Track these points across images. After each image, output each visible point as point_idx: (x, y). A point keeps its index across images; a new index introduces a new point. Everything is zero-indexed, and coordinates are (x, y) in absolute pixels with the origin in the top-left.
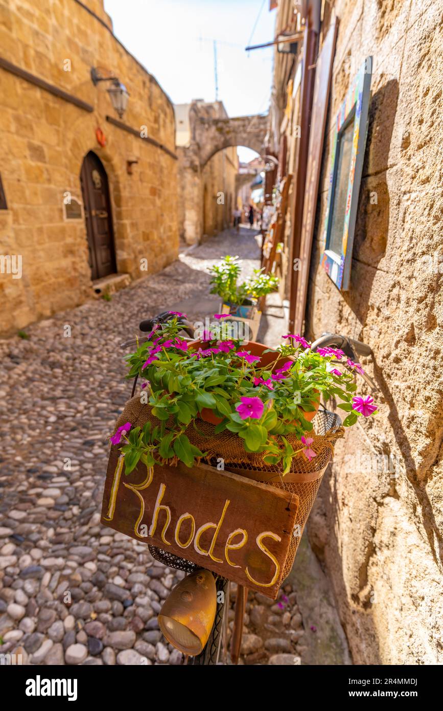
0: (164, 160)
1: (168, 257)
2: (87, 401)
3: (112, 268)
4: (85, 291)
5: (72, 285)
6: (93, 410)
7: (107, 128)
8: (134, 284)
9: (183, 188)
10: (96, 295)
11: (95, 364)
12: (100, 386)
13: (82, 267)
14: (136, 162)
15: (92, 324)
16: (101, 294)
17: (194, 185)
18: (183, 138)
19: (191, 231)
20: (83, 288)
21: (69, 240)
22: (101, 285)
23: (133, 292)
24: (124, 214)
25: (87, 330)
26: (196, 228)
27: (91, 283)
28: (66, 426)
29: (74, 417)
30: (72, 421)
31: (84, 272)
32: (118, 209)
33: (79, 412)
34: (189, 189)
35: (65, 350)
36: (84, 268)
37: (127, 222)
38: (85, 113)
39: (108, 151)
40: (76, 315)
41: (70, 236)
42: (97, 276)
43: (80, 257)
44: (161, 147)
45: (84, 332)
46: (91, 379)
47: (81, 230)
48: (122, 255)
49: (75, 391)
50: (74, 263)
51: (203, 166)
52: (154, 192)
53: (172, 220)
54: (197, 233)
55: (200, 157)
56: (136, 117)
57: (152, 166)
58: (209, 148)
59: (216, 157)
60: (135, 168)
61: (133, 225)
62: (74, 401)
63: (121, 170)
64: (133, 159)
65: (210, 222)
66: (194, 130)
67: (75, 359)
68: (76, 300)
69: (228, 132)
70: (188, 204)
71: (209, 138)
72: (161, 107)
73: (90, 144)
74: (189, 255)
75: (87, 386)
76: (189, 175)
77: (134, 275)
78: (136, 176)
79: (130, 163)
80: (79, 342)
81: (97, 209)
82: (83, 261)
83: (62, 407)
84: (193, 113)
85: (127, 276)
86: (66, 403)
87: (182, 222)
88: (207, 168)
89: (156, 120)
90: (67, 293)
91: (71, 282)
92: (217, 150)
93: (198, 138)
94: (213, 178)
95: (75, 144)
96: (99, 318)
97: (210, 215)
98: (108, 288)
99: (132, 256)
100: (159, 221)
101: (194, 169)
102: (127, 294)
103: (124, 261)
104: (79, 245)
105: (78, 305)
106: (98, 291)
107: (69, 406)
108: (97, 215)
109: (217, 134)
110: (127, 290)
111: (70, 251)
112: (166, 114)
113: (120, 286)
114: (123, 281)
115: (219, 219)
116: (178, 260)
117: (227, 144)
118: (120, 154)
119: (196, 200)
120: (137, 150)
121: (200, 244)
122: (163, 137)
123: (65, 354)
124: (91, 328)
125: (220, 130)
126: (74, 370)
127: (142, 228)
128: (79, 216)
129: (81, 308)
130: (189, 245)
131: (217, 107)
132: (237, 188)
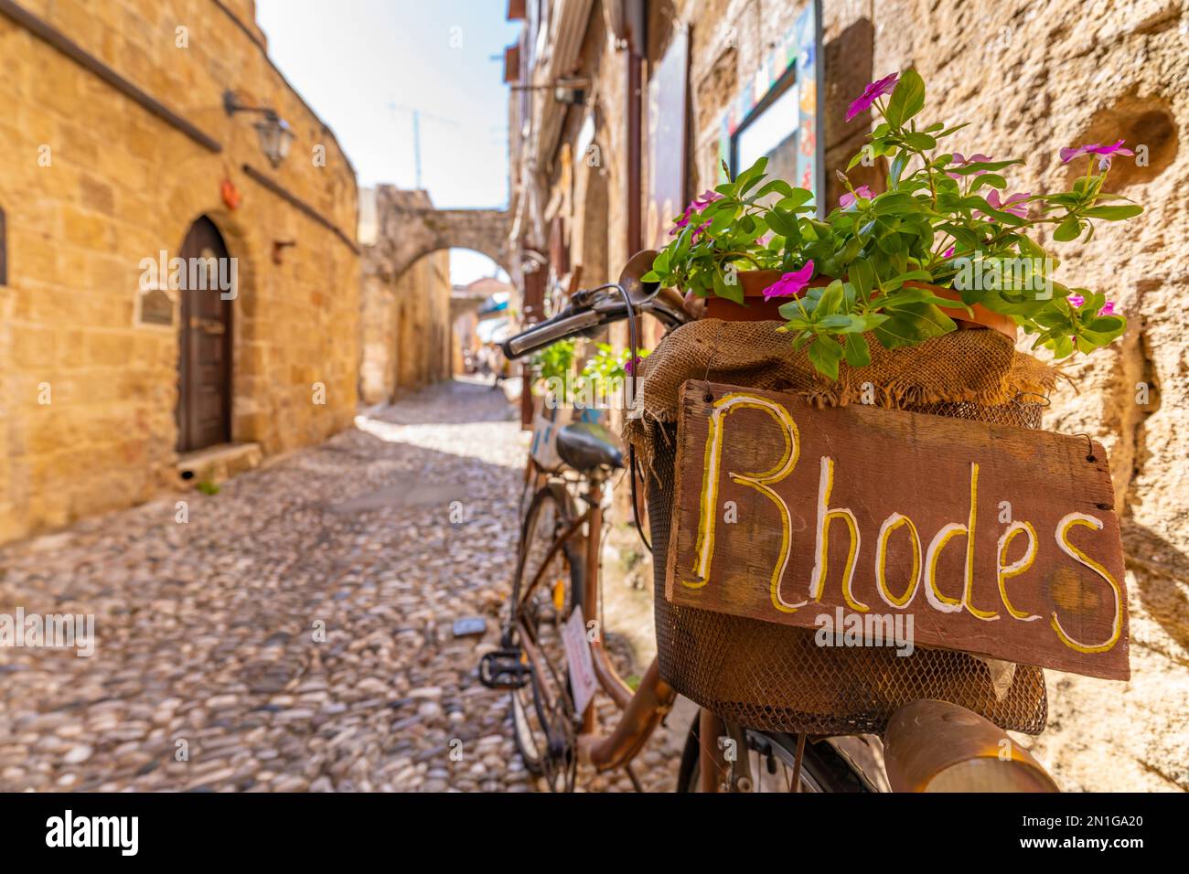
0: (340, 252)
1: (336, 420)
2: (178, 696)
3: (222, 431)
4: (158, 474)
5: (130, 458)
6: (197, 716)
7: (243, 184)
8: (268, 464)
9: (362, 308)
10: (183, 484)
11: (191, 616)
12: (212, 656)
13: (158, 422)
14: (292, 244)
15: (175, 538)
16: (193, 482)
17: (383, 303)
18: (367, 233)
19: (375, 378)
20: (156, 466)
21: (138, 365)
22: (196, 463)
23: (266, 478)
24: (260, 329)
25: (162, 550)
26: (386, 374)
27: (174, 457)
28: (120, 767)
29: (142, 740)
30: (140, 750)
31: (161, 432)
32: (247, 321)
33: (155, 725)
34: (372, 309)
35: (107, 592)
36: (164, 424)
37: (262, 344)
38: (204, 152)
39: (241, 218)
40: (131, 523)
41: (141, 357)
42: (187, 447)
43: (158, 400)
44: (336, 231)
45: (155, 554)
46: (187, 648)
47: (168, 348)
48: (244, 406)
49: (144, 679)
50: (141, 412)
51: (399, 274)
52: (319, 299)
53: (346, 352)
54: (386, 384)
55: (395, 261)
56: (295, 177)
57: (316, 257)
58: (410, 249)
59: (420, 266)
60: (287, 254)
61: (276, 352)
62: (140, 702)
63: (261, 255)
64: (284, 238)
65: (410, 366)
66: (383, 222)
67: (135, 611)
68: (134, 493)
69: (444, 229)
70: (370, 334)
71: (409, 235)
72: (337, 172)
73: (207, 201)
74: (373, 418)
75: (177, 662)
76: (373, 288)
77: (268, 446)
78: (287, 269)
79: (279, 246)
80: (143, 574)
81: (203, 316)
82: (161, 410)
83: (106, 721)
84: (382, 198)
85: (253, 447)
86: (117, 711)
87: (360, 361)
88: (405, 280)
89: (330, 189)
90: (114, 475)
91: (129, 452)
92: (424, 252)
93: (391, 233)
94: (415, 297)
96: (193, 526)
97: (410, 353)
98: (211, 469)
99: (268, 410)
100: (322, 352)
101: (384, 278)
102: (255, 481)
103: (250, 420)
104: (159, 376)
105: (137, 504)
106: (187, 475)
107: (127, 717)
108: (201, 329)
109: (425, 230)
110: (252, 475)
111: (136, 388)
112: (345, 185)
113: (237, 468)
114: (244, 457)
115: (424, 363)
116: (353, 427)
117: (442, 245)
118: (263, 228)
119: (387, 327)
120: (292, 225)
121: (392, 401)
122: (339, 215)
123: (107, 604)
124: (173, 547)
125: (431, 224)
126: (133, 636)
127: (292, 360)
128: (167, 320)
129: (146, 509)
130: (369, 404)
131: (420, 195)
132: (452, 319)
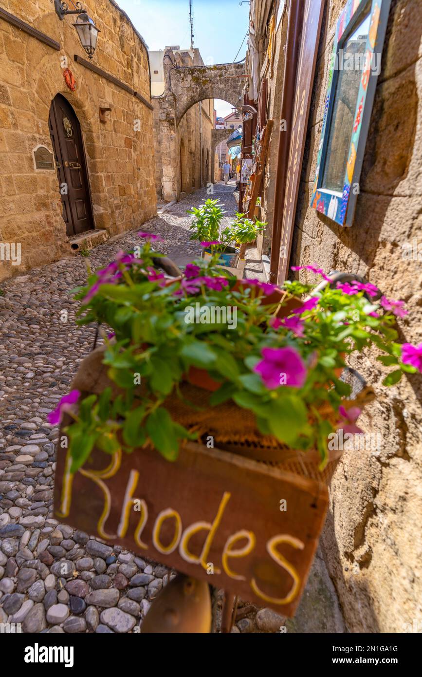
0: (139, 109)
1: (145, 213)
2: (65, 356)
3: (89, 223)
4: (61, 246)
5: (47, 240)
6: (72, 365)
7: (76, 69)
8: (112, 240)
9: (159, 143)
10: (73, 251)
11: (73, 320)
12: (79, 341)
13: (56, 221)
14: (109, 109)
15: (69, 279)
16: (78, 250)
17: (171, 139)
18: (158, 88)
19: (168, 187)
20: (60, 243)
21: (41, 192)
22: (78, 241)
23: (110, 248)
24: (98, 165)
25: (65, 286)
26: (174, 185)
27: (67, 238)
28: (44, 382)
29: (52, 372)
30: (51, 377)
31: (59, 227)
32: (92, 161)
33: (58, 367)
34: (165, 143)
35: (42, 305)
36: (59, 221)
37: (102, 174)
38: (52, 50)
39: (79, 95)
40: (52, 271)
41: (42, 188)
42: (73, 232)
43: (55, 210)
44: (135, 94)
45: (61, 287)
46: (70, 335)
47: (54, 181)
48: (98, 210)
49: (54, 346)
50: (47, 216)
51: (179, 118)
52: (129, 143)
53: (149, 174)
54: (174, 190)
55: (176, 109)
56: (107, 59)
57: (126, 115)
58: (185, 99)
59: (192, 110)
60: (108, 116)
61: (109, 178)
62: (51, 357)
63: (93, 118)
64: (107, 106)
65: (187, 179)
66: (169, 80)
67: (52, 315)
68: (52, 256)
69: (205, 82)
70: (165, 159)
71: (185, 88)
72: (133, 49)
73: (59, 87)
74: (167, 211)
75: (66, 341)
76: (165, 129)
77: (111, 231)
78: (109, 126)
79: (103, 111)
80: (56, 297)
81: (70, 160)
82: (58, 215)
83: (40, 363)
84: (167, 60)
85: (104, 231)
86: (44, 358)
87: (159, 179)
88: (184, 121)
89: (129, 65)
90: (42, 247)
91: (46, 236)
92: (193, 102)
93: (173, 89)
94: (190, 133)
95: (42, 86)
96: (77, 274)
97: (187, 171)
98: (85, 243)
99: (109, 211)
100: (134, 176)
101: (171, 122)
102: (105, 249)
103: (101, 216)
104: (52, 198)
105: (54, 261)
106: (75, 246)
107: (47, 362)
108: (69, 167)
109: (193, 84)
110: (104, 245)
111: (42, 204)
112: (139, 59)
113: (98, 242)
114: (100, 236)
115: (197, 175)
116: (156, 217)
117: (203, 96)
118: (92, 100)
119: (173, 155)
120: (110, 95)
121: (177, 201)
122: (137, 83)
123: (42, 310)
124: (69, 284)
125: (196, 80)
126: (51, 326)
127: (118, 182)
128: (50, 166)
129: (58, 263)
130: (167, 202)
131: (192, 55)
132: (214, 145)
